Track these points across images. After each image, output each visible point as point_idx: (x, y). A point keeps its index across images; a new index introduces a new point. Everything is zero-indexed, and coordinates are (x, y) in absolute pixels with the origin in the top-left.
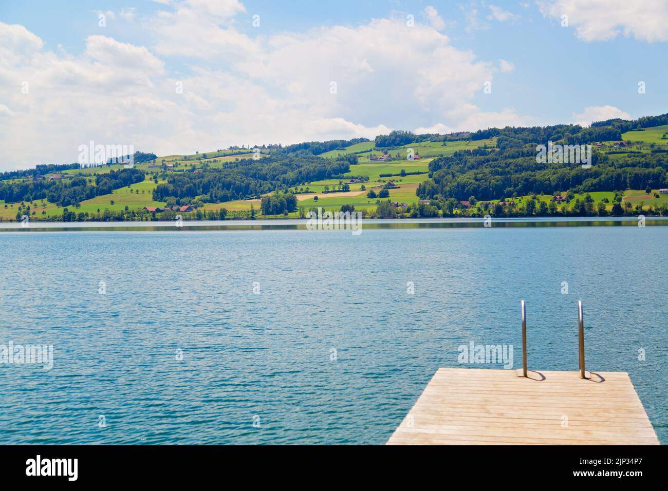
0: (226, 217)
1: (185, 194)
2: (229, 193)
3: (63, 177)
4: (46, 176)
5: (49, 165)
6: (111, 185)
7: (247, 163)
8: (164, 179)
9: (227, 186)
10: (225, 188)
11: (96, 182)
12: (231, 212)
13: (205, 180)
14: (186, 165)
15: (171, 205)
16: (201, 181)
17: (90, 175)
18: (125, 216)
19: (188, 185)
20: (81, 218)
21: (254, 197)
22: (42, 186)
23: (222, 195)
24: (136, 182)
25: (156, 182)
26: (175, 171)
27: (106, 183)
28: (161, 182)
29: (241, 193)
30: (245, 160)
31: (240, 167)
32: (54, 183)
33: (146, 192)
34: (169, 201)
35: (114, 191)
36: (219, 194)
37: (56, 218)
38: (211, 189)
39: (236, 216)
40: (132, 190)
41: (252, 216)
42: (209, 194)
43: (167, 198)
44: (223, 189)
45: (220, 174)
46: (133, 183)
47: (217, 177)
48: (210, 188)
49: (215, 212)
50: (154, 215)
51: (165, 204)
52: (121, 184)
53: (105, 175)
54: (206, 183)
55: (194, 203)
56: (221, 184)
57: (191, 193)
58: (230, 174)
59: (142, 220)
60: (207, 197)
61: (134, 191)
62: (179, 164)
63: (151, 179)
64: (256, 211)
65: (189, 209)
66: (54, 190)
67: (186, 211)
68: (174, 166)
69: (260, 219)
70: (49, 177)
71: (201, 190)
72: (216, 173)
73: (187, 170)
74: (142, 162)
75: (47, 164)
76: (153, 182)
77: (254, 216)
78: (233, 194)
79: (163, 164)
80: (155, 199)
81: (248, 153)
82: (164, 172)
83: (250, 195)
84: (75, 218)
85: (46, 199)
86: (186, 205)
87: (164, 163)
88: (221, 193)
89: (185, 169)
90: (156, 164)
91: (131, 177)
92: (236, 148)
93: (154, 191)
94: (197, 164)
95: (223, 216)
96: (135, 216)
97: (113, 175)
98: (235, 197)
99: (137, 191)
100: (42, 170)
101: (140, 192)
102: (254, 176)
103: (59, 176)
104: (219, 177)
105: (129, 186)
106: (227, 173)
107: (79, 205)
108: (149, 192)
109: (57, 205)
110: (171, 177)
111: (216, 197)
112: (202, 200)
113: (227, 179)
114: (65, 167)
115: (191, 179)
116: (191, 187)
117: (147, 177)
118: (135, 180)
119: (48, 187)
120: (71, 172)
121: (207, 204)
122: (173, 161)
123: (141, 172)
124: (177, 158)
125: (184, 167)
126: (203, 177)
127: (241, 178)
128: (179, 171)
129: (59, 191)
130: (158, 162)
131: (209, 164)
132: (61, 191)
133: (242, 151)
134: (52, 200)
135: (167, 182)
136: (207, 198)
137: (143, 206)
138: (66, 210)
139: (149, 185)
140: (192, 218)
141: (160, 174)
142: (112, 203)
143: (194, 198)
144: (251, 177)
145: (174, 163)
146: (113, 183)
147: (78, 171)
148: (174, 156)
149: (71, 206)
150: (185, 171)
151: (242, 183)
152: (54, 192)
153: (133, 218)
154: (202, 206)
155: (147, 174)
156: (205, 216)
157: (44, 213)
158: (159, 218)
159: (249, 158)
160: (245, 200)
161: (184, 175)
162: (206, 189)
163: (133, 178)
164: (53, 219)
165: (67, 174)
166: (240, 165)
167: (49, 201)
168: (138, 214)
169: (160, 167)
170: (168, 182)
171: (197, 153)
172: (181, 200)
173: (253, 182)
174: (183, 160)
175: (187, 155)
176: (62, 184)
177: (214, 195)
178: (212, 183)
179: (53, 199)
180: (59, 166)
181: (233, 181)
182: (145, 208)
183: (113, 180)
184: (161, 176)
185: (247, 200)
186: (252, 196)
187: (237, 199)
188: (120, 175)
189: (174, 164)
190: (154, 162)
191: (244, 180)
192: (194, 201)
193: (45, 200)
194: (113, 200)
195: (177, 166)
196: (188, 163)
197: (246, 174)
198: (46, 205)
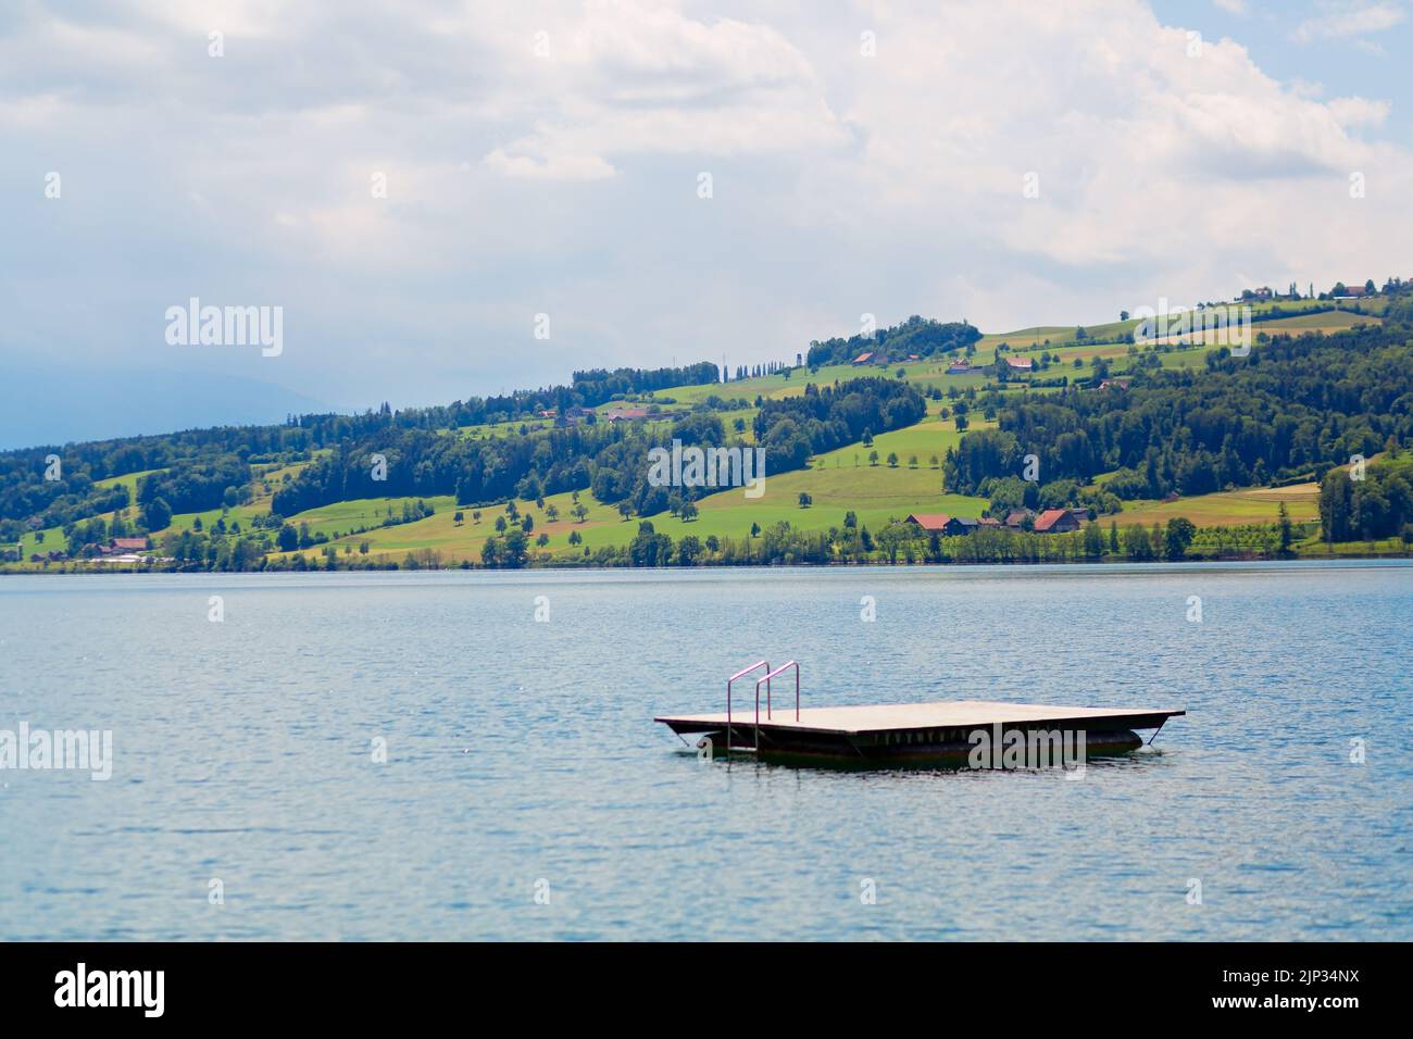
0: (1190, 550)
1: (1059, 467)
2: (1217, 462)
3: (654, 414)
4: (599, 410)
5: (619, 371)
6: (804, 439)
7: (1294, 352)
8: (990, 415)
9: (1208, 436)
10: (1201, 445)
11: (756, 428)
12: (1209, 530)
13: (1133, 415)
14: (1078, 364)
15: (1005, 506)
16: (1118, 420)
17: (743, 404)
18: (836, 548)
19: (1068, 435)
20: (688, 556)
21: (1308, 477)
22: (579, 446)
23: (1190, 470)
24: (894, 427)
25: (962, 424)
26: (1034, 385)
27: (786, 432)
28: (978, 424)
29: (1260, 461)
30: (1287, 338)
31: (1265, 364)
32: (618, 435)
33: (924, 463)
34: (999, 492)
35: (816, 461)
36: (1181, 465)
37: (613, 556)
38: (1152, 450)
39: (1225, 546)
40: (874, 457)
41: (1283, 545)
42: (1143, 467)
43: (994, 482)
44: (1194, 448)
45: (1188, 394)
46: (881, 429)
47: (1176, 405)
48: (1147, 444)
49: (1150, 531)
50: (935, 546)
51: (986, 504)
52: (841, 434)
53: (788, 405)
54: (1137, 426)
55: (1086, 500)
56: (1186, 430)
57: (1078, 462)
58: (1221, 393)
59: (893, 562)
60: (1137, 476)
61: (883, 460)
62: (1056, 359)
63: (944, 414)
64: (1302, 527)
65: (1068, 521)
66: (613, 458)
67: (1052, 530)
68: (1035, 368)
69: (1312, 557)
70: (610, 414)
71: (1117, 451)
72: (1171, 388)
73: (1077, 381)
74: (928, 354)
75: (611, 370)
76: (951, 424)
77: (1293, 547)
78: (1231, 462)
79: (997, 359)
80: (954, 485)
81: (1306, 312)
82: (995, 389)
83: (1293, 466)
84: (668, 556)
85: (589, 491)
86: (1060, 506)
87: (1002, 355)
88: (1187, 462)
89: (1072, 375)
90: (975, 361)
91: (876, 410)
92: (1265, 295)
93: (950, 457)
94: (1119, 357)
95: (1177, 546)
96: (870, 548)
97: (816, 405)
98: (1239, 479)
99: (893, 459)
100: (595, 389)
101: (903, 462)
102: (1313, 399)
103: (642, 409)
104: (1183, 403)
105: (868, 440)
106: (1212, 389)
107: (694, 512)
108: (934, 460)
109: (622, 512)
110: (1016, 405)
111: (1168, 475)
112: (1114, 489)
113: (1211, 412)
114: (666, 379)
115: (1084, 412)
116: (1078, 442)
117: (933, 407)
118: (889, 420)
119: (597, 448)
120: (684, 396)
121: (1136, 503)
122: (1034, 347)
123: (911, 391)
124: (1052, 338)
125: (1070, 368)
126: (1125, 405)
127: (1264, 407)
128: (1050, 384)
129: (630, 460)
130: (983, 355)
131: (1162, 357)
132: (636, 461)
133: (1285, 306)
134: (608, 496)
135: (996, 425)
136: (1135, 480)
137: (902, 514)
138: (647, 528)
139: (936, 435)
140: (1068, 553)
141: (980, 395)
142: (805, 501)
143: (1090, 483)
144: (1303, 400)
145: (1038, 356)
146: (812, 434)
147: (707, 390)
148: (1038, 331)
149: (667, 514)
150: (1070, 382)
151: (1264, 426)
152: (614, 466)
153: (865, 555)
154: (1116, 510)
155: (937, 396)
156: (1115, 548)
157: (575, 539)
158: (954, 553)
159: (1301, 332)
160: (1274, 486)
161: (1059, 401)
162: (1133, 447)
163: (884, 412)
164: (603, 560)
165: (673, 402)
166: (1267, 358)
167: (599, 499)
168: (880, 539)
169: (987, 372)
170: (1001, 424)
171: (1124, 316)
172: (1041, 491)
173: (1306, 421)
174: (1068, 345)
175: (1085, 324)
176: (642, 439)
177: (1160, 470)
178: (1155, 427)
179: (609, 489)
180: (646, 373)
181: (1234, 419)
182: (911, 519)
183: (814, 420)
184: (984, 403)
185: (1282, 485)
186: (1302, 473)
187: (1245, 483)
188: (837, 404)
189: (1038, 360)
190: (969, 354)
191: (1275, 413)
192: (1089, 491)
193: (586, 495)
194: (809, 493)
195: (1046, 367)
196: (1088, 354)
197: (1283, 392)
198: (587, 510)
